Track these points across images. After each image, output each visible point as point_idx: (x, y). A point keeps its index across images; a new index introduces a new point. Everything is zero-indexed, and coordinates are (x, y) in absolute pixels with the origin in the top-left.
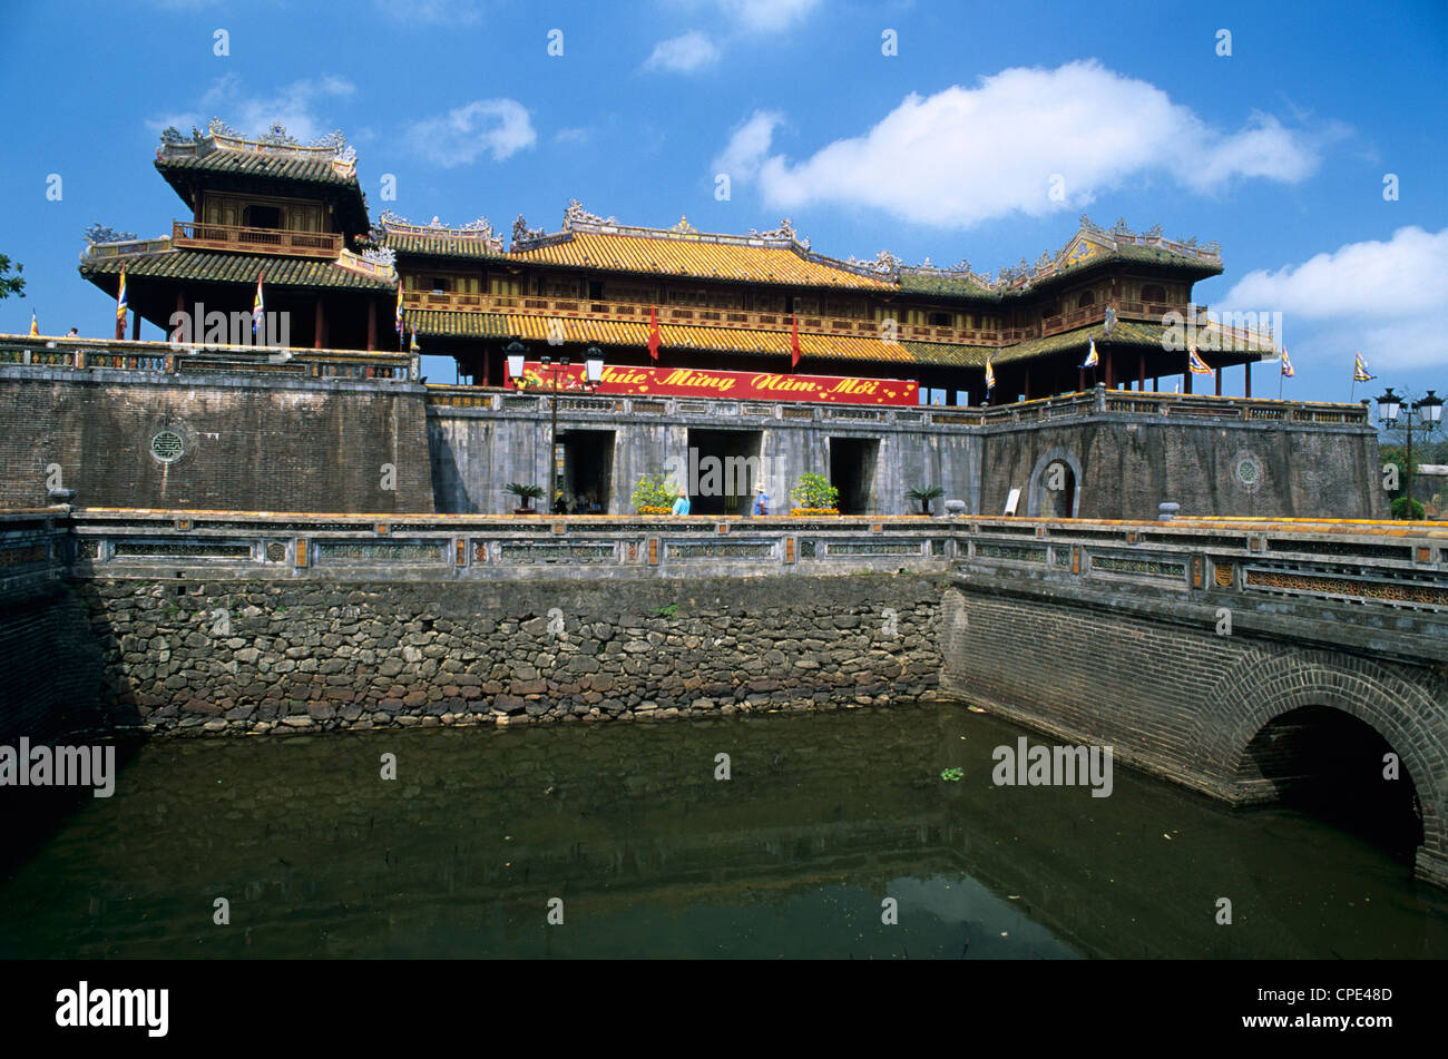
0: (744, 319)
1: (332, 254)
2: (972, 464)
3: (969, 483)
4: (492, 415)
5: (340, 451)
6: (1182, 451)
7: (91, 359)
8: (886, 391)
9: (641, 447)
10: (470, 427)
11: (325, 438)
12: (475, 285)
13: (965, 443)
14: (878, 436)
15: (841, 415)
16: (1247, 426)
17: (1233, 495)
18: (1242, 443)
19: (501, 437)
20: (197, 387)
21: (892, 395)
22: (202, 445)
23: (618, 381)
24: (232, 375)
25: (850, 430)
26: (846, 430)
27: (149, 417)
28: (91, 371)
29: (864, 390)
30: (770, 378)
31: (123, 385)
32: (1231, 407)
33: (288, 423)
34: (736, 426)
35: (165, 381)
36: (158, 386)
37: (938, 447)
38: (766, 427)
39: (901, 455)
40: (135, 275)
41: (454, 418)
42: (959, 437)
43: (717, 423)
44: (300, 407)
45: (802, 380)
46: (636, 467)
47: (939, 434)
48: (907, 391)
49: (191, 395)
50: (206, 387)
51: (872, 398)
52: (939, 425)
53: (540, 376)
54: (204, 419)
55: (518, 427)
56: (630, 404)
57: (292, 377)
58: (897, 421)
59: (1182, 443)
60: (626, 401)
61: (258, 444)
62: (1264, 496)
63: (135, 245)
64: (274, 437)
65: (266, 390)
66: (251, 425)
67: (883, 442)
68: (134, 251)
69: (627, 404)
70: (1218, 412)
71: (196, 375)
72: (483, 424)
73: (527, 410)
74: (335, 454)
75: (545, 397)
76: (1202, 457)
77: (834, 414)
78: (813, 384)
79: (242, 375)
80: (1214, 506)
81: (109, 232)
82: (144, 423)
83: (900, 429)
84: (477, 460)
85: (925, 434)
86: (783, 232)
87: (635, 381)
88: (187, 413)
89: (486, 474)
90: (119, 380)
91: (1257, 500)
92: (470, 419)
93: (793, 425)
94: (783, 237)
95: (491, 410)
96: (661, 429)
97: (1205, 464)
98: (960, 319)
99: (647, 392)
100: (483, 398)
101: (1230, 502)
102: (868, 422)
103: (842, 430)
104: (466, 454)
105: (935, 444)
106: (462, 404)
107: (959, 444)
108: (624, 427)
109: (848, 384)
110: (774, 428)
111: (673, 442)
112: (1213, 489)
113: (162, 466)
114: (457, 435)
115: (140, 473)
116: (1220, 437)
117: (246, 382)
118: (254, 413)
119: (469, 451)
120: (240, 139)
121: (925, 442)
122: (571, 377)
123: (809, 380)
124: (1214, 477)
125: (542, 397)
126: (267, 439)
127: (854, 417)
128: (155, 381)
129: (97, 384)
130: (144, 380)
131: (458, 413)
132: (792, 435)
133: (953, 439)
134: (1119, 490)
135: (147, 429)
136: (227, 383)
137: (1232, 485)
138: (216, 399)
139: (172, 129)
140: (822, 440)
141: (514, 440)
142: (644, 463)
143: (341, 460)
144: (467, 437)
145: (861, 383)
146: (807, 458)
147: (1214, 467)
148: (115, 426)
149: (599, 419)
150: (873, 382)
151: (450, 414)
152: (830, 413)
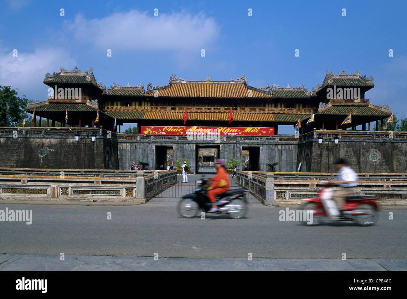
0: (220, 109)
1: (85, 101)
2: (294, 154)
3: (292, 161)
4: (137, 142)
5: (82, 154)
6: (346, 150)
7: (27, 132)
8: (262, 131)
9: (180, 151)
10: (131, 145)
11: (78, 151)
12: (137, 103)
13: (291, 147)
14: (259, 146)
15: (246, 139)
16: (374, 141)
17: (368, 165)
18: (372, 147)
19: (140, 148)
20: (49, 138)
21: (264, 132)
22: (50, 153)
23: (174, 131)
24: (57, 135)
25: (249, 144)
26: (248, 144)
27: (38, 146)
28: (27, 135)
29: (254, 131)
30: (222, 128)
31: (33, 138)
32: (368, 135)
33: (70, 147)
34: (211, 144)
35: (42, 137)
36: (41, 138)
37: (281, 149)
38: (221, 144)
39: (267, 152)
40: (37, 111)
41: (126, 143)
42: (289, 145)
43: (204, 143)
44: (73, 142)
45: (233, 129)
46: (179, 157)
47: (282, 145)
48: (270, 131)
49: (48, 140)
50: (51, 138)
51: (258, 133)
52: (281, 142)
53: (151, 130)
54: (51, 146)
55: (144, 145)
56: (178, 138)
57: (71, 135)
58: (266, 141)
59: (347, 147)
60: (176, 137)
61: (63, 152)
62: (381, 165)
63: (39, 103)
64: (66, 150)
65: (65, 138)
66: (61, 147)
67: (261, 148)
68: (38, 105)
69: (177, 138)
70: (363, 136)
71: (49, 135)
72: (134, 145)
73: (147, 140)
74: (81, 154)
75: (152, 136)
76: (355, 152)
77: (244, 139)
78: (237, 130)
79: (60, 135)
80: (359, 169)
81: (32, 100)
82: (37, 147)
83: (267, 143)
84: (133, 155)
85: (276, 144)
86: (241, 78)
87: (179, 131)
88: (47, 145)
89: (135, 159)
90: (32, 137)
91: (378, 167)
92: (131, 143)
93: (229, 143)
94: (242, 80)
95: (137, 140)
96: (187, 145)
97: (356, 155)
98: (297, 105)
99: (183, 134)
100: (135, 137)
101: (366, 168)
102: (256, 141)
103: (246, 144)
104: (130, 153)
105: (280, 148)
106: (129, 139)
107: (289, 148)
108: (176, 145)
109: (249, 129)
110: (223, 144)
111: (191, 149)
112: (359, 163)
113: (41, 158)
114: (127, 148)
115: (36, 159)
116: (363, 145)
117: (60, 137)
118: (62, 144)
119: (130, 152)
120: (67, 72)
121: (276, 148)
122: (160, 130)
123: (235, 129)
124: (360, 159)
125: (151, 136)
126: (65, 151)
127: (251, 140)
128: (40, 137)
129: (28, 138)
130: (37, 137)
131: (127, 142)
132: (229, 146)
133: (287, 146)
134: (320, 163)
135: (38, 149)
136: (56, 137)
137: (367, 162)
138: (54, 141)
139: (48, 73)
140: (239, 148)
141: (143, 149)
142: (181, 155)
143: (82, 156)
144: (130, 148)
145: (253, 129)
146: (234, 153)
147: (360, 156)
148: (31, 148)
149: (168, 142)
150: (258, 129)
151: (125, 142)
152: (243, 139)
